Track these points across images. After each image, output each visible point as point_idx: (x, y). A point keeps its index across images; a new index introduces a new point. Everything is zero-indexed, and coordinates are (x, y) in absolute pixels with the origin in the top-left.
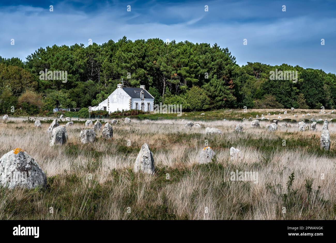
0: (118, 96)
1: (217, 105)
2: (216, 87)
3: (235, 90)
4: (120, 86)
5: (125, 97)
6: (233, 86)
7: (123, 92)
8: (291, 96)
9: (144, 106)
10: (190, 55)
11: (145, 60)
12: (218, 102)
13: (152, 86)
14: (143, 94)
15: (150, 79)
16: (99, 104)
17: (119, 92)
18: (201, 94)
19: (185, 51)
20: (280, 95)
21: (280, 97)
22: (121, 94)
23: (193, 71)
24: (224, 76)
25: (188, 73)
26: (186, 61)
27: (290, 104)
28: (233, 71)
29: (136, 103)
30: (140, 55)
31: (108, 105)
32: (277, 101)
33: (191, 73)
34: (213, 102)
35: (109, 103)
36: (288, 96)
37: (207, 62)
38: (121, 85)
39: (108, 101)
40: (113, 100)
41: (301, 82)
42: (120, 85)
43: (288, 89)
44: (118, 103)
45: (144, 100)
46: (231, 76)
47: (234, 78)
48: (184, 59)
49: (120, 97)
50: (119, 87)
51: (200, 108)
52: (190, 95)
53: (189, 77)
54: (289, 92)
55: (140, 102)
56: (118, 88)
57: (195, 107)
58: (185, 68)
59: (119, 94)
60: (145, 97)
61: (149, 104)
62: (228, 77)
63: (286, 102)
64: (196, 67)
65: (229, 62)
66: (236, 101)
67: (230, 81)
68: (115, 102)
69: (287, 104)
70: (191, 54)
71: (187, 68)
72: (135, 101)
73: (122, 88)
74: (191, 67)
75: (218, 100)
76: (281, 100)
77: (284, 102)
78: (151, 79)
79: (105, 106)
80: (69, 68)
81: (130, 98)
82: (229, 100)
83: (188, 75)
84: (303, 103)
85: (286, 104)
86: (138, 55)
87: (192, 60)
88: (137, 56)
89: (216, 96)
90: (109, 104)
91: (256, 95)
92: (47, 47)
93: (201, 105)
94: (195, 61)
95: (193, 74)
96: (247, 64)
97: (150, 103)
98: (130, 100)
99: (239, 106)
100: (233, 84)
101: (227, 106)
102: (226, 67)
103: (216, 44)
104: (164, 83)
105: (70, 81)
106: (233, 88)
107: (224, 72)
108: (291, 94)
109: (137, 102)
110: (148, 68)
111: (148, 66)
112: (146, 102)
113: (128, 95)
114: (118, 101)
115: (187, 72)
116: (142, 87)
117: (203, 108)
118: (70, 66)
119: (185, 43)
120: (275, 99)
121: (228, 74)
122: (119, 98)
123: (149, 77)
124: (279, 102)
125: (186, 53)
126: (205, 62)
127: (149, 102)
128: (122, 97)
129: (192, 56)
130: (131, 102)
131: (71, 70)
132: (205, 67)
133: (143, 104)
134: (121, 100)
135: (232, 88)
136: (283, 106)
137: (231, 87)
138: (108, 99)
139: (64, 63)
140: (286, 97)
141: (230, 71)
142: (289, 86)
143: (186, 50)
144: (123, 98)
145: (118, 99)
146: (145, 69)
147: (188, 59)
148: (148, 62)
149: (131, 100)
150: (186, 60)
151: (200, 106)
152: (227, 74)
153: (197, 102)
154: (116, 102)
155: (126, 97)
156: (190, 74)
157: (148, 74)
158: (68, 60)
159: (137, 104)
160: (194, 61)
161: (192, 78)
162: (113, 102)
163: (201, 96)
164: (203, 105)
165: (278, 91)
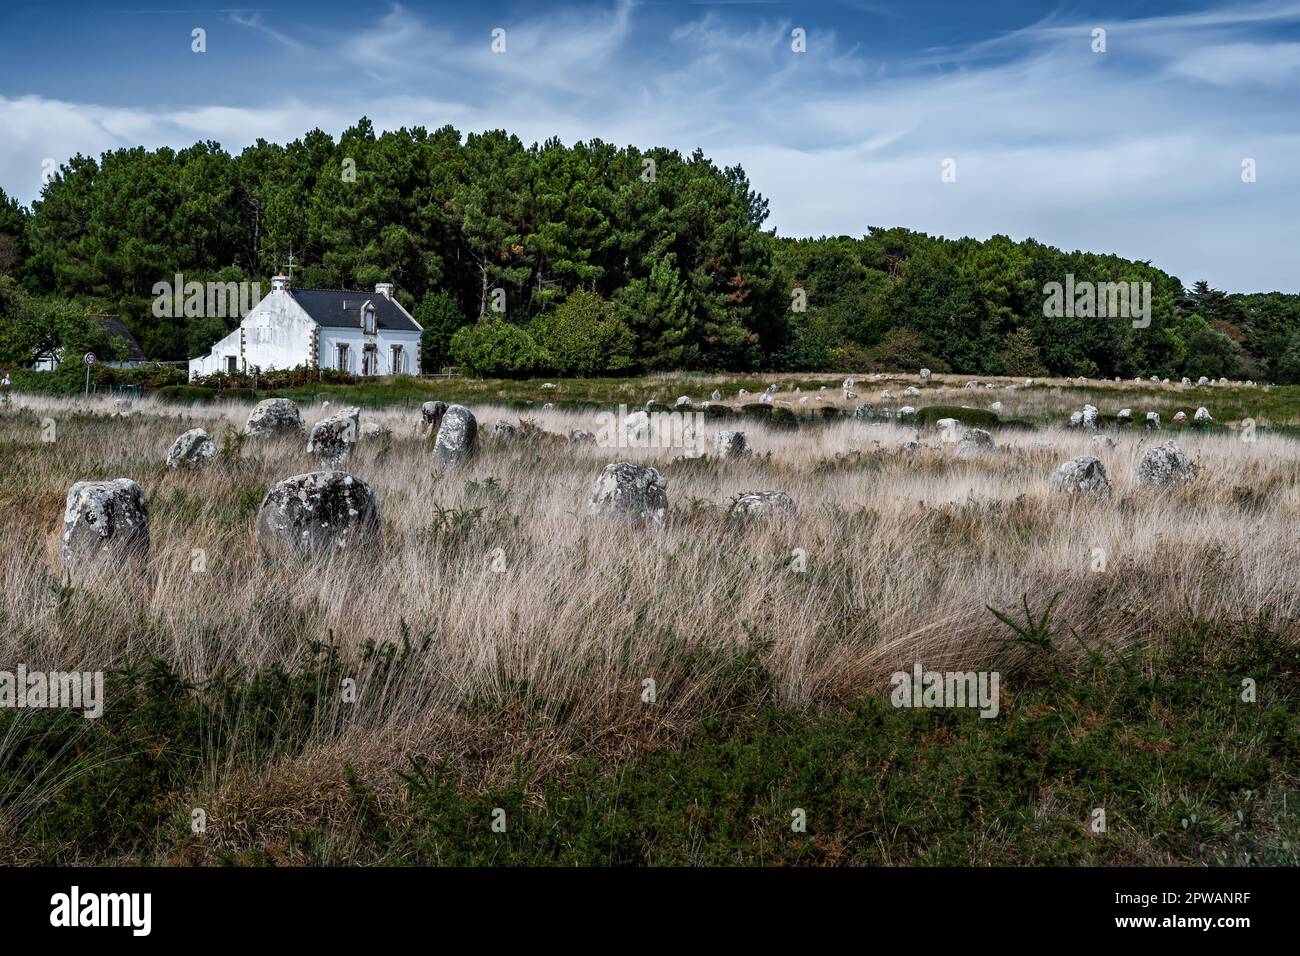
0: (274, 317)
1: (667, 358)
2: (666, 295)
3: (750, 308)
4: (281, 284)
5: (295, 322)
6: (746, 294)
7: (290, 304)
8: (978, 335)
9: (378, 356)
10: (573, 182)
11: (411, 196)
12: (671, 346)
13: (436, 289)
14: (372, 312)
15: (432, 262)
16: (213, 348)
17: (278, 305)
18: (601, 318)
19: (554, 167)
20: (938, 332)
21: (938, 338)
22: (283, 310)
23: (584, 236)
24: (712, 260)
25: (562, 244)
26: (555, 201)
27: (972, 360)
28: (742, 243)
29: (338, 345)
30: (393, 177)
31: (243, 350)
32: (925, 349)
33: (576, 243)
34: (654, 349)
35: (244, 343)
36: (967, 334)
37: (639, 206)
38: (284, 278)
39: (243, 336)
40: (258, 334)
41: (1026, 290)
42: (281, 281)
43: (965, 311)
44: (275, 343)
45: (375, 334)
46: (737, 258)
47: (747, 268)
48: (549, 192)
49: (281, 323)
50: (278, 288)
51: (594, 367)
52: (562, 322)
53: (569, 258)
54: (971, 320)
55: (357, 343)
56: (275, 288)
57: (577, 364)
58: (555, 225)
59: (278, 311)
60: (380, 325)
61: (397, 350)
62: (725, 263)
63: (961, 352)
64: (594, 222)
65: (732, 210)
66: (759, 346)
67: (736, 275)
68: (264, 341)
69: (963, 362)
70: (575, 177)
71: (561, 227)
72: (333, 338)
73: (288, 290)
74: (574, 223)
75: (670, 340)
76: (943, 346)
77: (952, 354)
78: (437, 265)
79: (232, 354)
80: (151, 222)
81: (313, 325)
82: (726, 340)
83: (563, 249)
84: (1030, 359)
85: (961, 360)
86: (386, 180)
87: (578, 199)
88: (383, 182)
89: (663, 326)
90: (244, 346)
91: (865, 329)
92: (103, 154)
93: (600, 356)
94: (590, 202)
95: (584, 248)
96: (868, 233)
97: (402, 346)
98: (312, 334)
99: (773, 365)
100: (746, 287)
101: (721, 363)
102: (719, 228)
103: (699, 150)
104: (485, 280)
105: (155, 269)
106: (746, 303)
107: (713, 245)
108: (977, 326)
109: (344, 341)
110: (426, 226)
111: (423, 218)
112: (385, 342)
113: (306, 316)
114: (275, 336)
115: (561, 239)
116: (381, 290)
117: (609, 368)
118: (155, 217)
119: (591, 145)
120: (918, 344)
121: (726, 254)
122: (277, 327)
123: (427, 256)
124: (936, 355)
125: (560, 175)
126: (633, 208)
127: (398, 343)
128: (286, 322)
129: (578, 185)
130: (316, 342)
131: (157, 230)
132: (634, 224)
133: (370, 349)
134: (286, 334)
135: (740, 300)
136: (947, 367)
137: (738, 297)
138: (243, 329)
139: (135, 204)
140: (960, 337)
141: (733, 243)
142: (970, 301)
143: (561, 162)
144: (290, 327)
145: (275, 331)
146: (415, 228)
147: (564, 194)
148: (424, 203)
149: (316, 333)
150: (558, 199)
151: (594, 361)
152: (720, 252)
153: (583, 344)
154: (268, 342)
155: (299, 321)
156: (572, 247)
157: (427, 248)
158: (151, 194)
159: (343, 348)
160: (587, 202)
161: (579, 261)
162: (257, 341)
163: (602, 324)
164: (609, 357)
165: (934, 318)
